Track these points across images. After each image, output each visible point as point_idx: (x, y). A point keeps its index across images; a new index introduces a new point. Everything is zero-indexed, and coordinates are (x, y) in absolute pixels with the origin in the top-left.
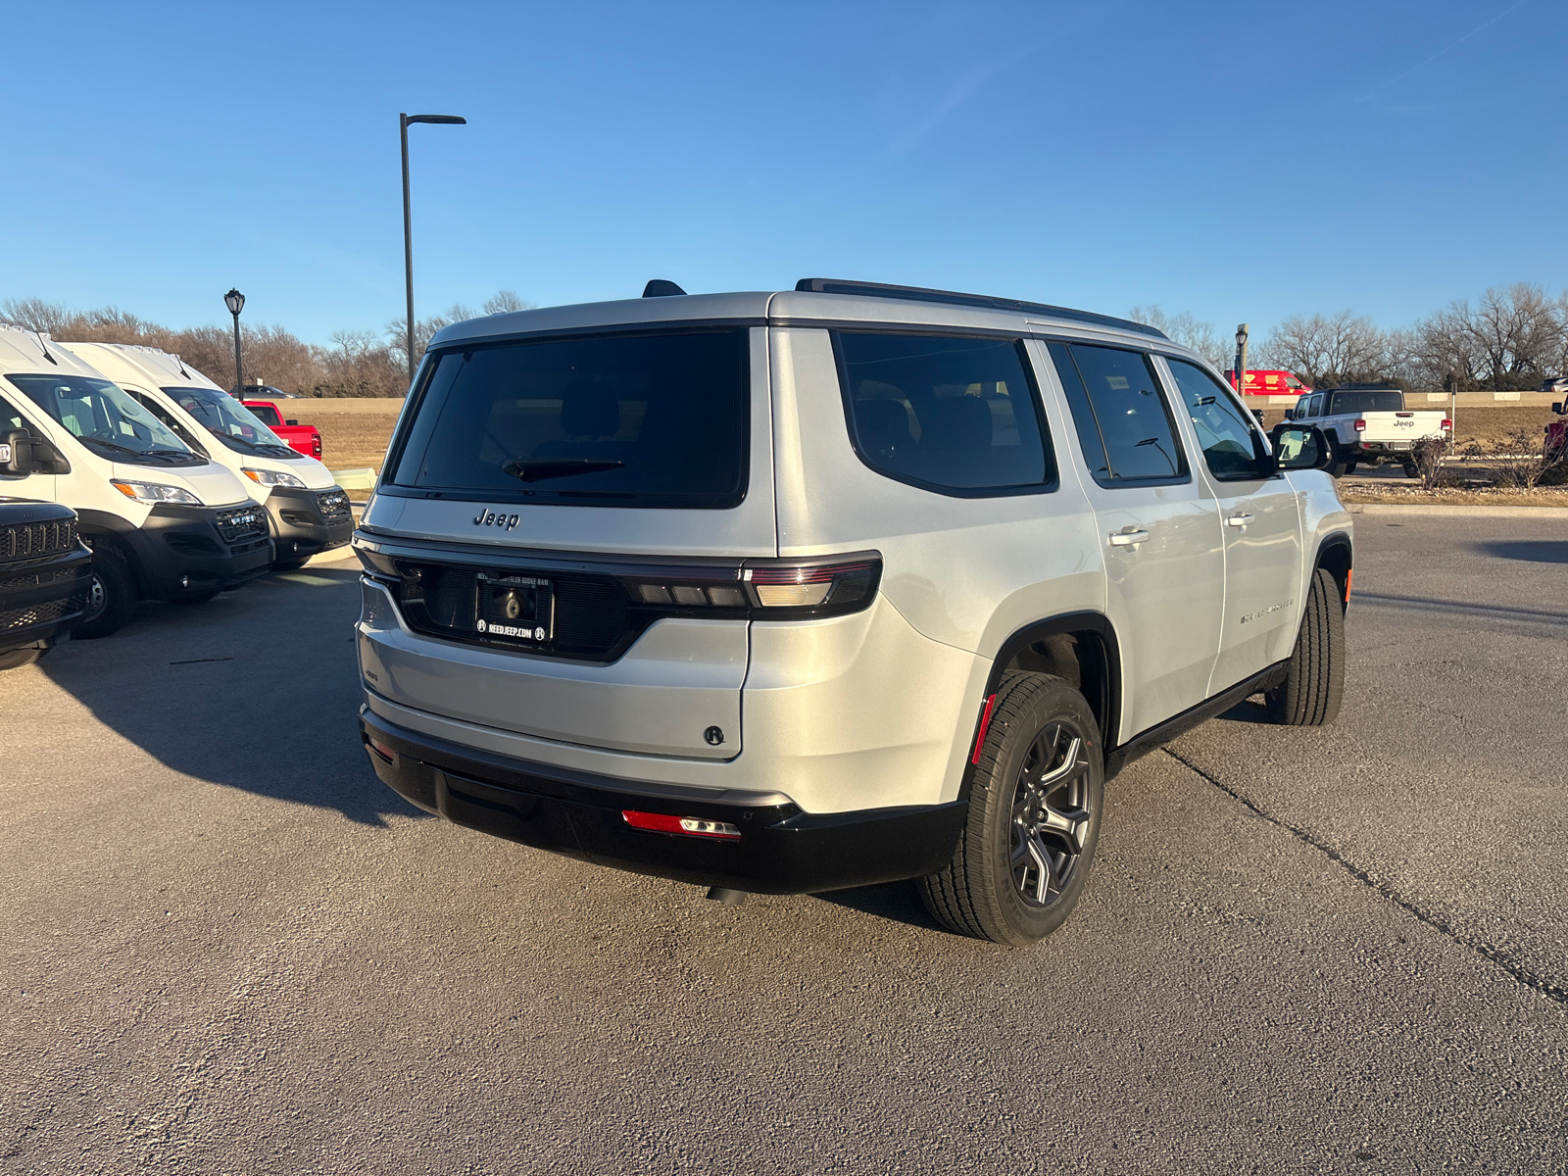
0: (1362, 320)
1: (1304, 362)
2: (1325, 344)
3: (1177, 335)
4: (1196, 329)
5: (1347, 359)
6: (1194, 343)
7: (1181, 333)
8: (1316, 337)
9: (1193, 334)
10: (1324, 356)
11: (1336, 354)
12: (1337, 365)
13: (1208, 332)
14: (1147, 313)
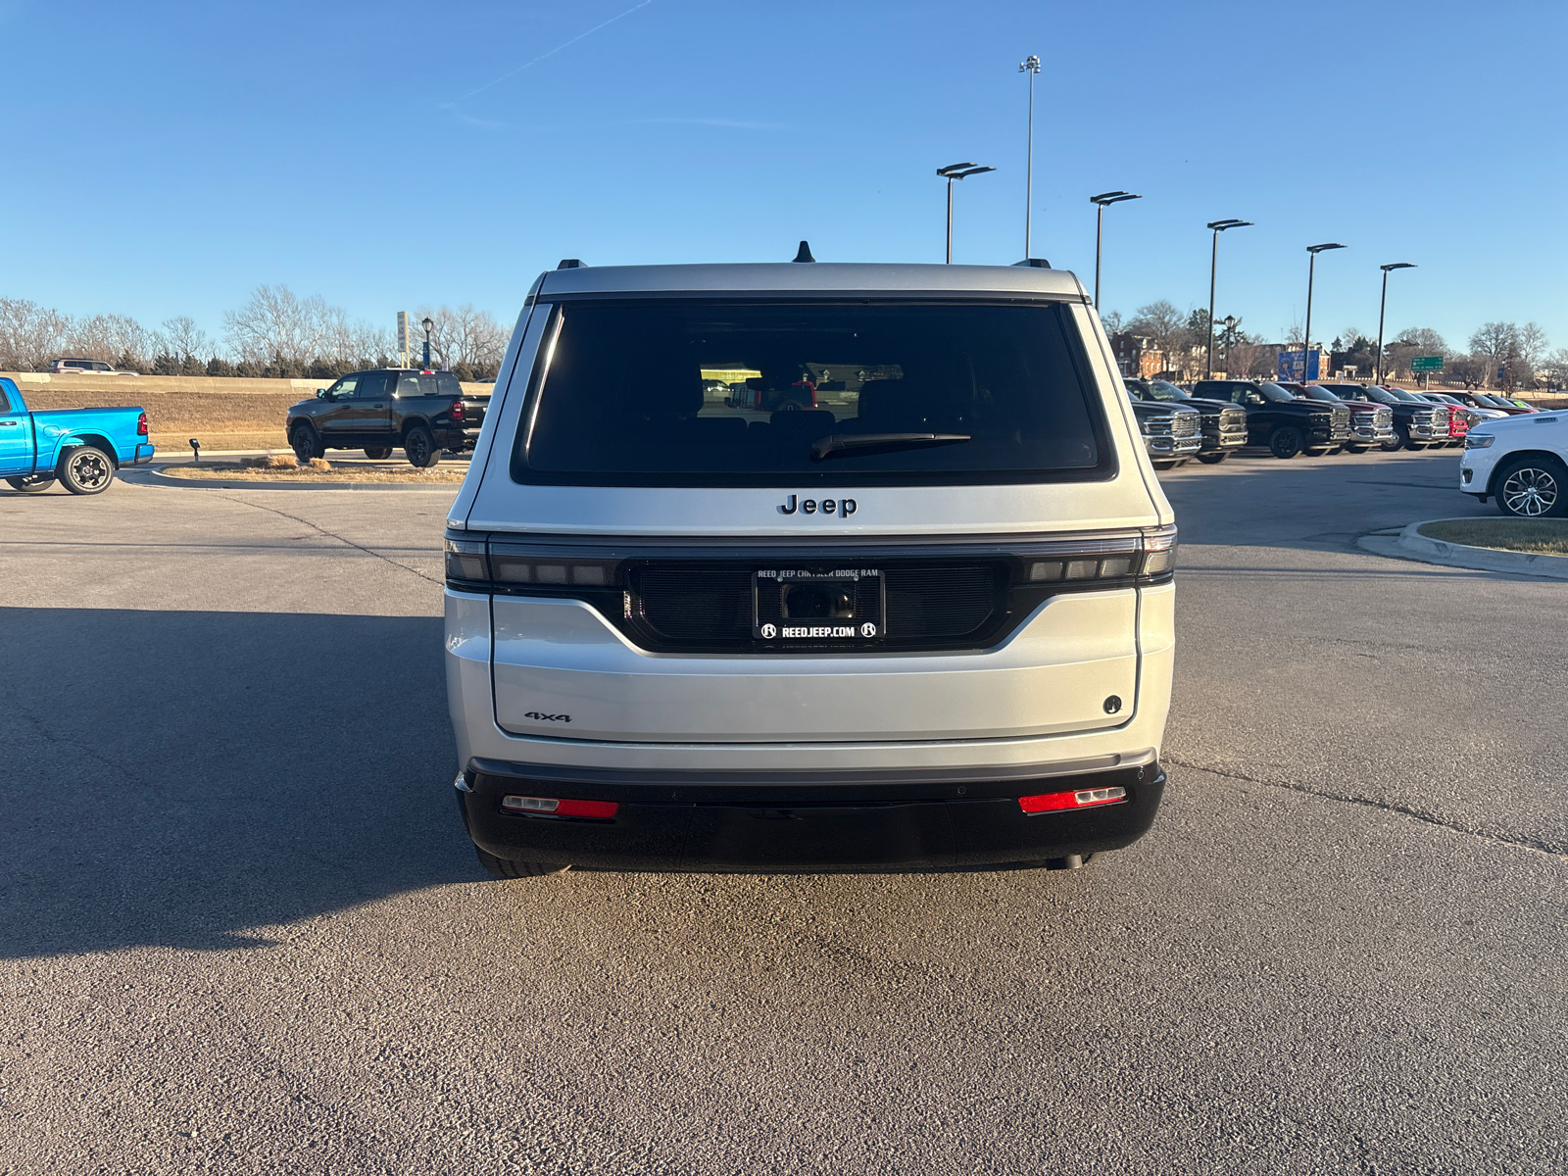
0: (483, 314)
1: (437, 351)
2: (455, 335)
3: (311, 318)
4: (329, 314)
5: (474, 350)
6: (328, 328)
7: (314, 317)
8: (445, 328)
9: (326, 318)
10: (454, 347)
11: (464, 346)
12: (466, 355)
13: (341, 317)
14: (276, 293)
